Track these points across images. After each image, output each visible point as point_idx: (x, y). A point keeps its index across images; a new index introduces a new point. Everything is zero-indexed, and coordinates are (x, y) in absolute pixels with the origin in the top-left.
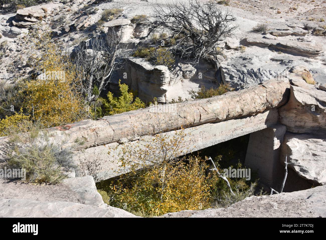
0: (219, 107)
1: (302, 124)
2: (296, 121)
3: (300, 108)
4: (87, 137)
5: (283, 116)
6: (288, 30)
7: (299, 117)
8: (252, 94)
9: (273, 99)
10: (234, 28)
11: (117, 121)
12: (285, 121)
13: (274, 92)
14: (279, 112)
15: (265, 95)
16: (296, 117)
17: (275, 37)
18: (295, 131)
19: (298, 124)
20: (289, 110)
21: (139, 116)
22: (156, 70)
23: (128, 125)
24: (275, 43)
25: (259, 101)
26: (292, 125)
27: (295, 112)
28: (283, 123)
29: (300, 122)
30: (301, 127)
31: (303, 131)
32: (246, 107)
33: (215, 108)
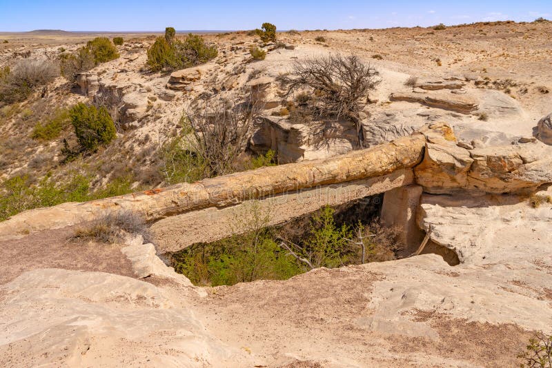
0: (337, 168)
1: (440, 184)
2: (433, 181)
3: (435, 166)
4: (177, 201)
5: (418, 176)
6: (441, 83)
7: (436, 177)
8: (379, 153)
9: (403, 158)
10: (378, 82)
11: (214, 184)
12: (421, 181)
13: (405, 150)
14: (414, 172)
15: (393, 153)
16: (433, 177)
17: (426, 91)
18: (432, 191)
19: (435, 184)
20: (424, 169)
21: (240, 178)
22: (292, 129)
23: (226, 188)
24: (423, 97)
25: (386, 160)
26: (430, 186)
27: (430, 171)
28: (419, 183)
29: (438, 182)
30: (439, 187)
31: (442, 191)
32: (370, 167)
33: (331, 169)
